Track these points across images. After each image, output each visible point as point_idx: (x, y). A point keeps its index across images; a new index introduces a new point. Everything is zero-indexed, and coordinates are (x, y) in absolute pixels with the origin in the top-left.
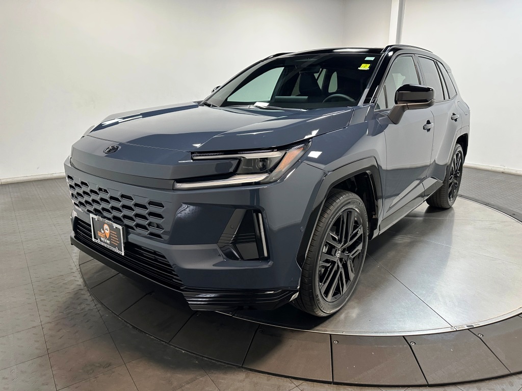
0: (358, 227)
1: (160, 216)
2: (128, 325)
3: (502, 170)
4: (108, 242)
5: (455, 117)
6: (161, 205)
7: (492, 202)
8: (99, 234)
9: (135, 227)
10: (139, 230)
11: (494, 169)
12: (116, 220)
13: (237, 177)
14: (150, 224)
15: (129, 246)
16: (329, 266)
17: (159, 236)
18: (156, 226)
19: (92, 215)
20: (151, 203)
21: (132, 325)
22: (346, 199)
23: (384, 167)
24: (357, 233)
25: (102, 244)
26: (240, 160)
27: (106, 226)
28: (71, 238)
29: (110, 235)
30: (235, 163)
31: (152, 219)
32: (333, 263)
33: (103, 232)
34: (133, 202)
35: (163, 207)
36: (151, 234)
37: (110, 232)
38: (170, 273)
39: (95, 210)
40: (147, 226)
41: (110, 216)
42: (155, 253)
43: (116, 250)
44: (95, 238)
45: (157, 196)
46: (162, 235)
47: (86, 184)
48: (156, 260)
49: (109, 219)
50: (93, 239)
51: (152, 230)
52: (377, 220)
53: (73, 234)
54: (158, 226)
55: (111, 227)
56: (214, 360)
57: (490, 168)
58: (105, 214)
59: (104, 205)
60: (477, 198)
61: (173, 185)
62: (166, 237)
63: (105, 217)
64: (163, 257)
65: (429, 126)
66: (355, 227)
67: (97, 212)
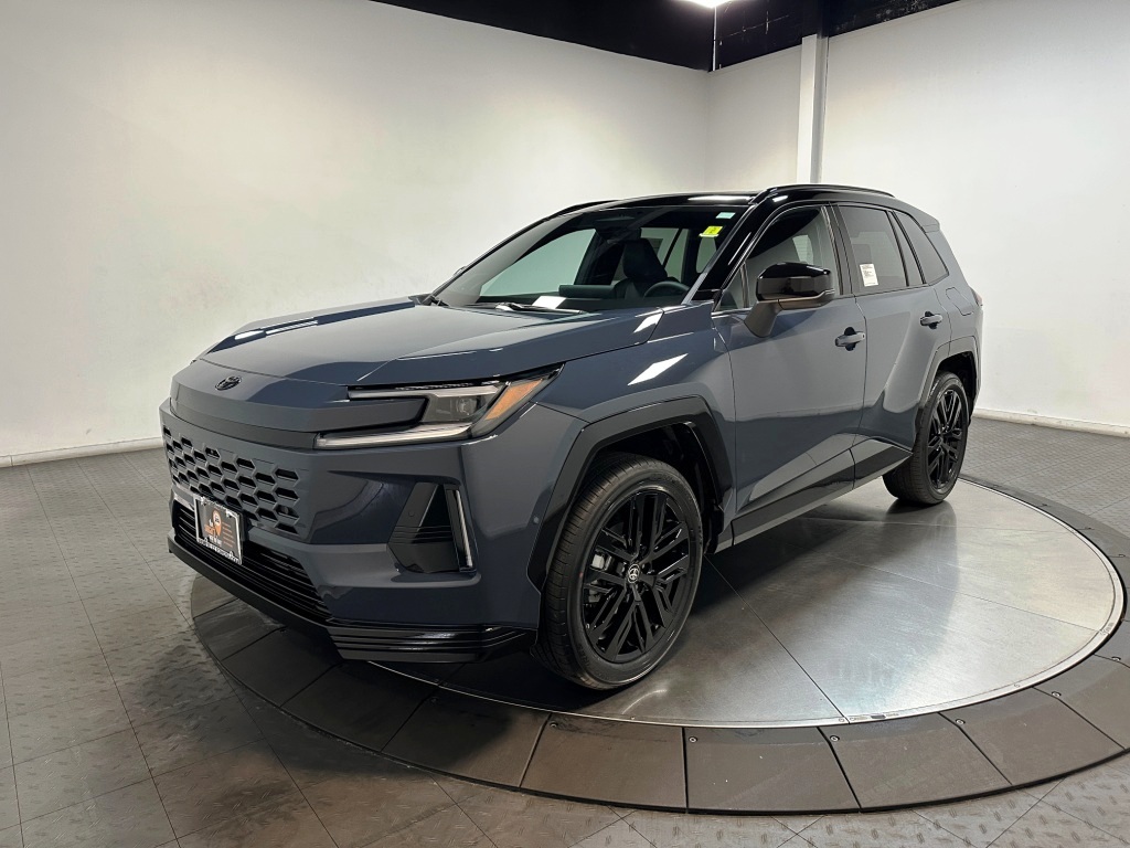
0: (676, 525)
1: (290, 494)
2: (300, 723)
3: (1031, 420)
4: (219, 542)
5: (931, 320)
6: (293, 476)
7: (1007, 484)
8: (206, 529)
9: (257, 516)
10: (264, 520)
11: (1016, 418)
12: (232, 503)
13: (421, 428)
14: (279, 509)
15: (250, 548)
16: (608, 595)
17: (291, 529)
18: (287, 511)
19: (196, 496)
20: (279, 472)
21: (307, 724)
22: (638, 471)
23: (728, 415)
24: (673, 537)
25: (211, 546)
26: (426, 400)
27: (216, 515)
28: (169, 540)
29: (222, 530)
30: (418, 404)
31: (282, 500)
32: (618, 588)
33: (211, 524)
34: (254, 472)
35: (297, 478)
36: (281, 526)
37: (222, 525)
38: (314, 595)
39: (202, 486)
40: (275, 513)
41: (222, 497)
42: (289, 560)
43: (230, 556)
44: (201, 536)
45: (287, 460)
46: (297, 528)
47: (189, 443)
48: (292, 573)
49: (221, 502)
50: (198, 539)
51: (283, 519)
52: (720, 515)
53: (172, 534)
54: (291, 513)
55: (223, 514)
56: (398, 760)
57: (1007, 417)
58: (216, 493)
59: (214, 478)
60: (977, 475)
61: (315, 441)
62: (303, 532)
63: (215, 499)
64: (299, 566)
65: (852, 339)
66: (668, 527)
67: (204, 491)
